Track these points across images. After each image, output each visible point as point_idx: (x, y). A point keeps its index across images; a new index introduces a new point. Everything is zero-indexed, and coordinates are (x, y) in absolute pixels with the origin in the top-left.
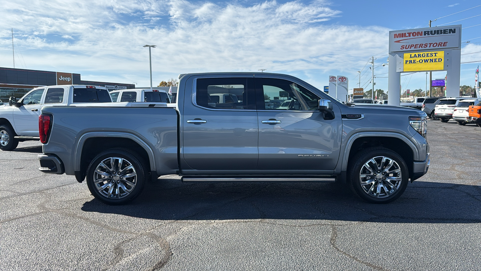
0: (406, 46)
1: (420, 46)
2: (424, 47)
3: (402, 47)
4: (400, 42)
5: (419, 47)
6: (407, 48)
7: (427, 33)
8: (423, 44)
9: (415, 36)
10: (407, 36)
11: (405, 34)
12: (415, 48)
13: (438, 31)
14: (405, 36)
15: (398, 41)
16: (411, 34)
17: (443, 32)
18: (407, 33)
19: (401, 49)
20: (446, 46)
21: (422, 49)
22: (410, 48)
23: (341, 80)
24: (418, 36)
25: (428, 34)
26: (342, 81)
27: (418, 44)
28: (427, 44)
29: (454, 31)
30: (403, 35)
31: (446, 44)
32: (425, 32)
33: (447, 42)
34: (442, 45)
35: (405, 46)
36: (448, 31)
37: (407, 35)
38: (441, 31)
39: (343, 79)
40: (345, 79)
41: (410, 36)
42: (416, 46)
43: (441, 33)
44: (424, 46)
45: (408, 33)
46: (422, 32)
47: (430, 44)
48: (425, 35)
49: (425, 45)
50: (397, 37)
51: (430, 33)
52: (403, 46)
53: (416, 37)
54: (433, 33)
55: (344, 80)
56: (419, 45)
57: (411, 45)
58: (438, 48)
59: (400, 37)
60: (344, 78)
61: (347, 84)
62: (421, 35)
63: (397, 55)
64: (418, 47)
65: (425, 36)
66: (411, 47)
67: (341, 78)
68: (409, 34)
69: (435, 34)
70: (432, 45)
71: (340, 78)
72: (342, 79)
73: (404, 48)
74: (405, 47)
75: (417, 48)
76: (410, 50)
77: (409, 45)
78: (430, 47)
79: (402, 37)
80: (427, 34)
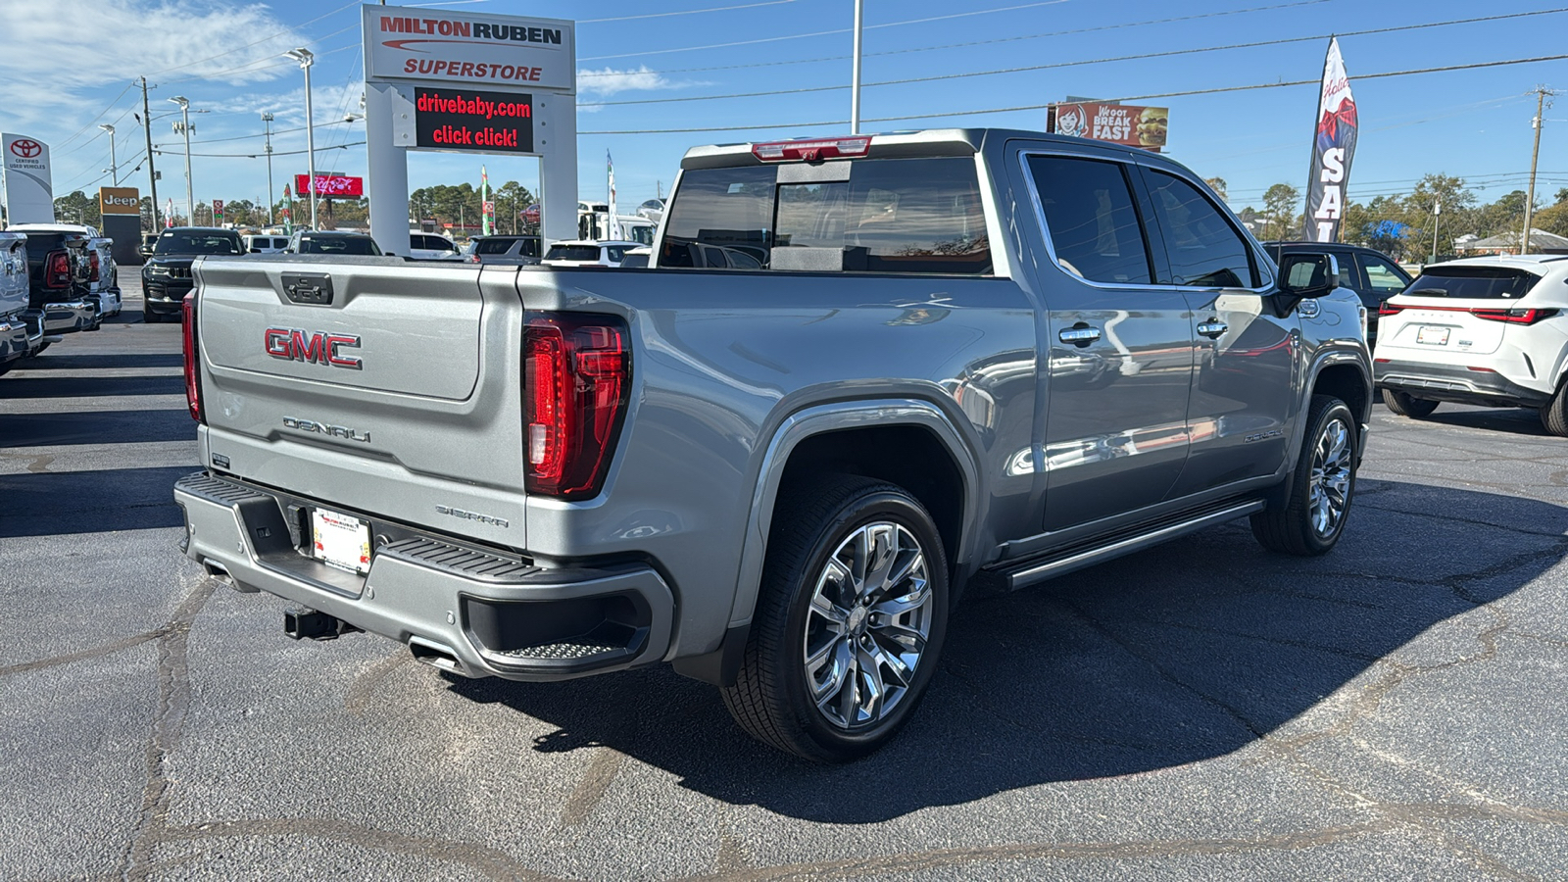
0: (423, 62)
1: (464, 69)
2: (477, 74)
3: (408, 63)
4: (401, 45)
5: (462, 74)
6: (425, 68)
7: (482, 31)
8: (472, 66)
9: (448, 33)
10: (423, 32)
11: (417, 21)
12: (449, 73)
13: (513, 29)
14: (417, 30)
15: (396, 44)
16: (436, 26)
17: (527, 34)
18: (421, 22)
19: (406, 70)
20: (538, 79)
21: (470, 79)
22: (436, 72)
23: (19, 150)
24: (456, 34)
25: (487, 35)
26: (27, 155)
27: (459, 64)
28: (485, 66)
29: (557, 40)
30: (409, 25)
31: (539, 74)
32: (477, 26)
33: (540, 69)
34: (528, 75)
35: (419, 62)
36: (542, 33)
37: (423, 26)
38: (523, 30)
39: (29, 148)
40: (37, 149)
41: (431, 31)
42: (451, 67)
43: (523, 38)
44: (475, 70)
45: (425, 21)
46: (467, 25)
47: (495, 67)
48: (477, 35)
49: (478, 68)
50: (392, 29)
51: (491, 31)
52: (412, 63)
53: (452, 37)
54: (501, 34)
55: (34, 151)
56: (461, 67)
57: (438, 63)
58: (516, 82)
59: (401, 30)
60: (31, 144)
61: (46, 167)
62: (466, 33)
63: (393, 90)
64: (459, 71)
65: (477, 39)
66: (437, 68)
67: (20, 144)
68: (430, 23)
69: (504, 37)
70: (499, 71)
71: (15, 144)
72: (23, 147)
73: (414, 68)
74: (418, 65)
75: (457, 74)
76: (435, 77)
77: (431, 62)
78: (493, 76)
79: (408, 30)
80: (482, 34)
